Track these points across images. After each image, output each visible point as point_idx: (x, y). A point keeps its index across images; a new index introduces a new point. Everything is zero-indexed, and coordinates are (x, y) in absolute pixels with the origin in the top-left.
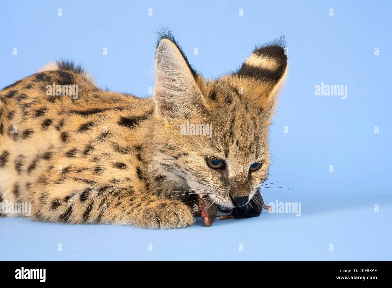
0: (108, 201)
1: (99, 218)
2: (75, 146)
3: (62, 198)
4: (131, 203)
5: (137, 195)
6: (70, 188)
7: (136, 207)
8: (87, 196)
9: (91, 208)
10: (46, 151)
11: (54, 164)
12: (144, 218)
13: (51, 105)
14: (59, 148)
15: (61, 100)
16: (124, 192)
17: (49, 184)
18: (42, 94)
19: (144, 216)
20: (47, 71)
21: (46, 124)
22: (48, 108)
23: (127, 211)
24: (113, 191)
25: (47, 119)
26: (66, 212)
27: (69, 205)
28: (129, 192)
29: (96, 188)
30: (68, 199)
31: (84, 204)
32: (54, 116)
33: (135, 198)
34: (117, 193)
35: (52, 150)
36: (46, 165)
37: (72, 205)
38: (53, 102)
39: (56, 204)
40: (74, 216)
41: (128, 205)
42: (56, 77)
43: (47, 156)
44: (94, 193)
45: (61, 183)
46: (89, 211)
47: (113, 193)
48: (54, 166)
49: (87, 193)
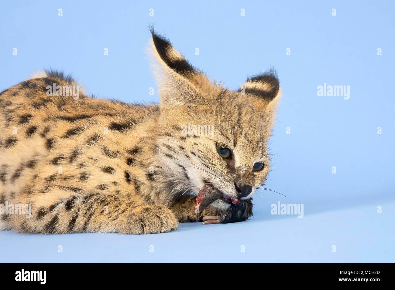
0: (94, 209)
1: (85, 226)
2: (61, 153)
3: (47, 208)
4: (116, 209)
5: (123, 201)
6: (55, 196)
7: (121, 213)
8: (72, 205)
9: (77, 217)
10: (30, 159)
11: (39, 172)
12: (128, 223)
13: (36, 112)
14: (44, 156)
15: (46, 107)
16: (110, 199)
17: (34, 194)
18: (27, 100)
19: (128, 221)
20: (33, 79)
21: (30, 131)
22: (33, 115)
23: (113, 217)
24: (99, 199)
25: (31, 127)
26: (52, 221)
27: (54, 214)
28: (115, 199)
29: (82, 196)
30: (53, 208)
31: (69, 213)
32: (39, 123)
33: (120, 204)
34: (102, 200)
35: (37, 158)
36: (31, 174)
37: (58, 214)
38: (38, 109)
39: (41, 214)
40: (59, 225)
41: (114, 212)
42: (42, 84)
43: (31, 164)
44: (79, 201)
45: (45, 192)
46: (75, 220)
47: (99, 201)
48: (39, 175)
49: (72, 202)
